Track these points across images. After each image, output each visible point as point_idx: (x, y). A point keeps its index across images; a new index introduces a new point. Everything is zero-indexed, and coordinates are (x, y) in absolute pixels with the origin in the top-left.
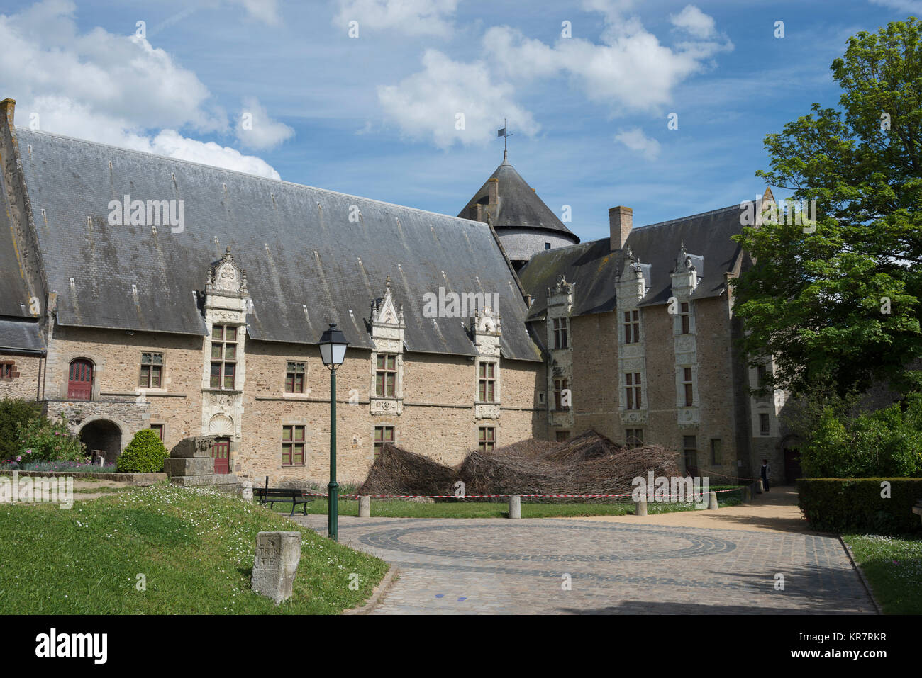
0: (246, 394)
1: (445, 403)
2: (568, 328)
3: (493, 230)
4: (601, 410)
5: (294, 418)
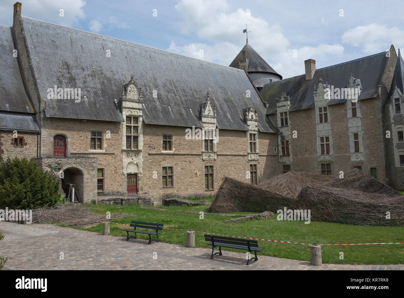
0: (144, 152)
1: (235, 154)
2: (288, 117)
3: (247, 73)
4: (307, 155)
5: (167, 163)
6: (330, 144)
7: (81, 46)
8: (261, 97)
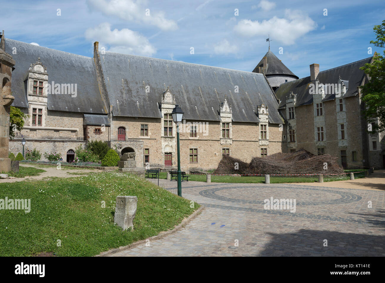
0: (176, 138)
1: (248, 140)
2: (294, 111)
3: (265, 76)
4: (308, 141)
5: (193, 146)
6: (324, 133)
7: (136, 67)
8: (275, 95)
